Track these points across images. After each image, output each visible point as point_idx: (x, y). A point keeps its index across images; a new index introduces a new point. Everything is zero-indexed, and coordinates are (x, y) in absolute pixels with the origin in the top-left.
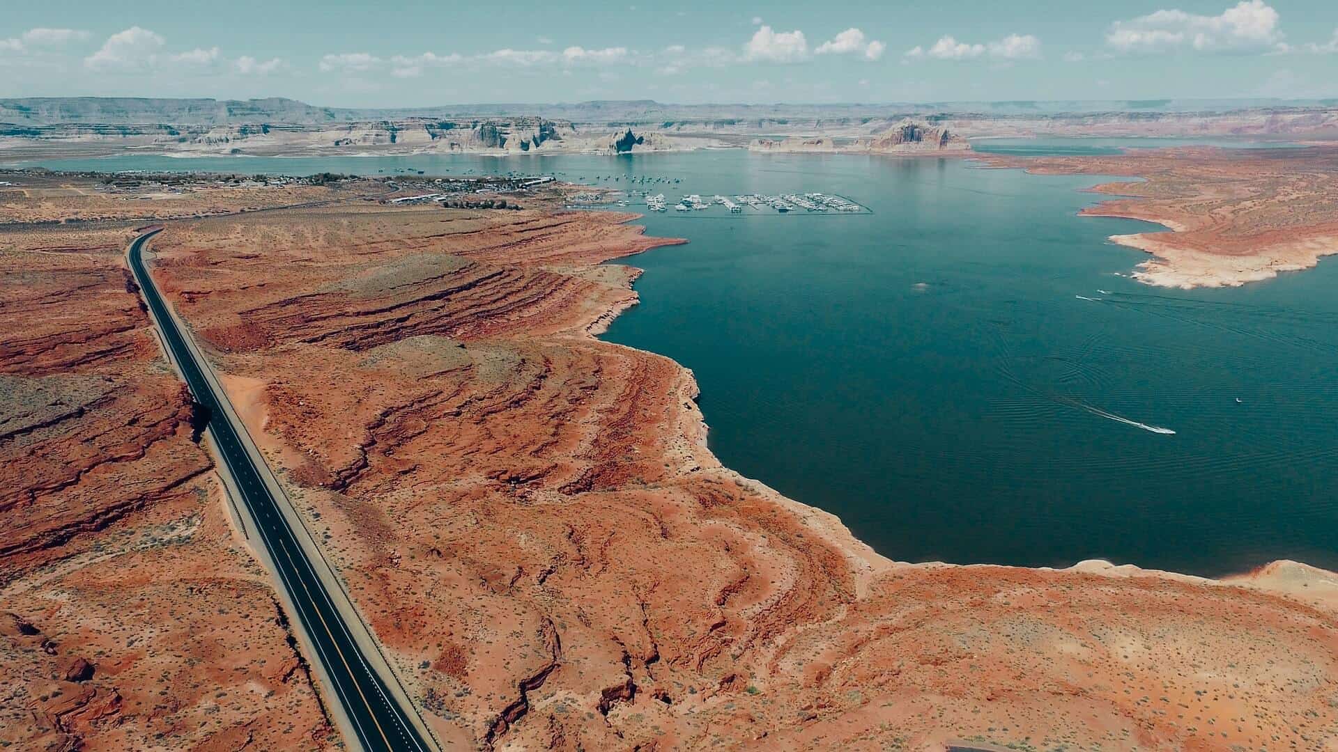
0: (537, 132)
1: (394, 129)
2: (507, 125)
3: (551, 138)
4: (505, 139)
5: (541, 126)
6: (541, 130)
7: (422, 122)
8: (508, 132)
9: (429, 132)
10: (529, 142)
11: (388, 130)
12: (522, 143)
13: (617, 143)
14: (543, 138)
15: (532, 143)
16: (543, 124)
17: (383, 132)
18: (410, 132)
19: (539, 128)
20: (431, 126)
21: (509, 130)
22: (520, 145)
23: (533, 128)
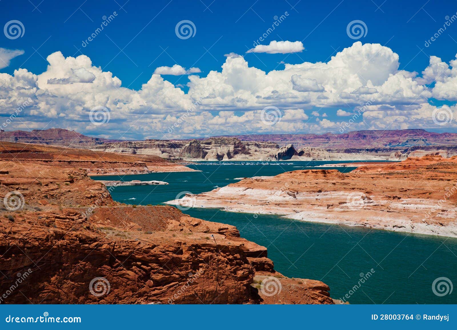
0: (232, 148)
1: (136, 148)
2: (210, 143)
3: (243, 153)
4: (207, 153)
5: (235, 144)
6: (235, 147)
7: (157, 143)
8: (210, 148)
9: (160, 150)
10: (224, 155)
11: (131, 148)
12: (218, 155)
13: (279, 154)
14: (236, 153)
15: (226, 156)
16: (237, 142)
17: (128, 149)
18: (147, 150)
19: (233, 146)
20: (163, 146)
21: (210, 146)
22: (216, 157)
23: (230, 145)
